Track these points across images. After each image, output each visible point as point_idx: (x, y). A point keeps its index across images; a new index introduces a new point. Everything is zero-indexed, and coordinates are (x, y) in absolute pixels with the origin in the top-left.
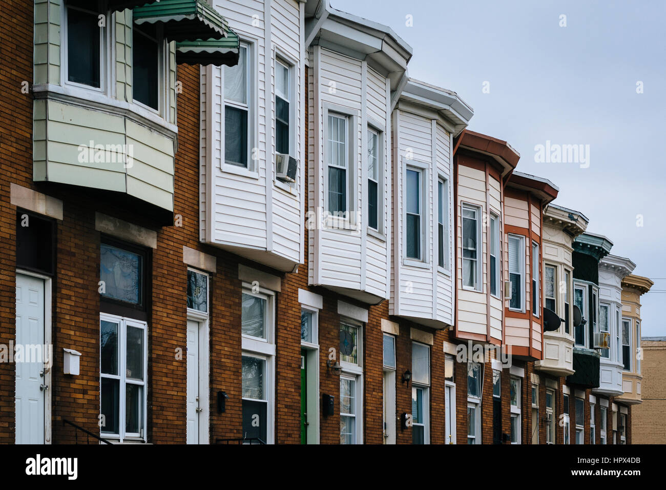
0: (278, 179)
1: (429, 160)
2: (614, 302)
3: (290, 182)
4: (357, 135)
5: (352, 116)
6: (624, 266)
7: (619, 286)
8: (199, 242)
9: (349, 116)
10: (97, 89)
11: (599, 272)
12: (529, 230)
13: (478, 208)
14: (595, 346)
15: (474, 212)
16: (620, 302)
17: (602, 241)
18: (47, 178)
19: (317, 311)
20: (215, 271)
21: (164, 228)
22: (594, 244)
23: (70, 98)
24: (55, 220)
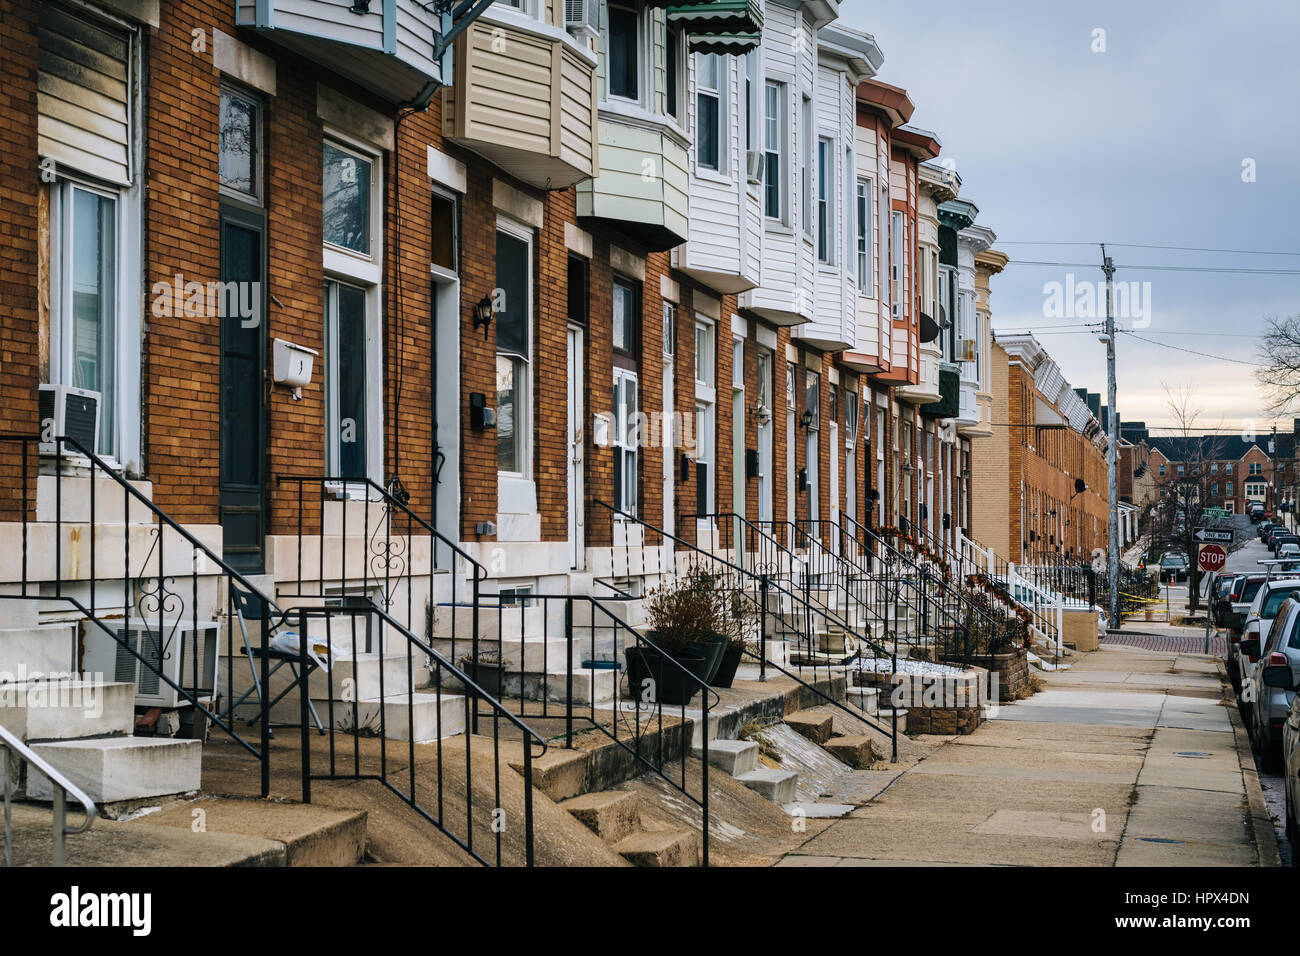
0: (749, 182)
1: (836, 126)
2: (969, 291)
3: (757, 184)
4: (791, 109)
5: (785, 83)
6: (983, 238)
7: (973, 266)
8: (670, 267)
9: (781, 84)
10: (636, 101)
11: (959, 250)
12: (907, 203)
13: (867, 180)
14: (956, 359)
15: (862, 187)
16: (974, 290)
17: (968, 207)
18: (593, 212)
19: (742, 340)
20: (678, 301)
21: (650, 254)
22: (957, 212)
23: (614, 116)
24: (587, 259)
